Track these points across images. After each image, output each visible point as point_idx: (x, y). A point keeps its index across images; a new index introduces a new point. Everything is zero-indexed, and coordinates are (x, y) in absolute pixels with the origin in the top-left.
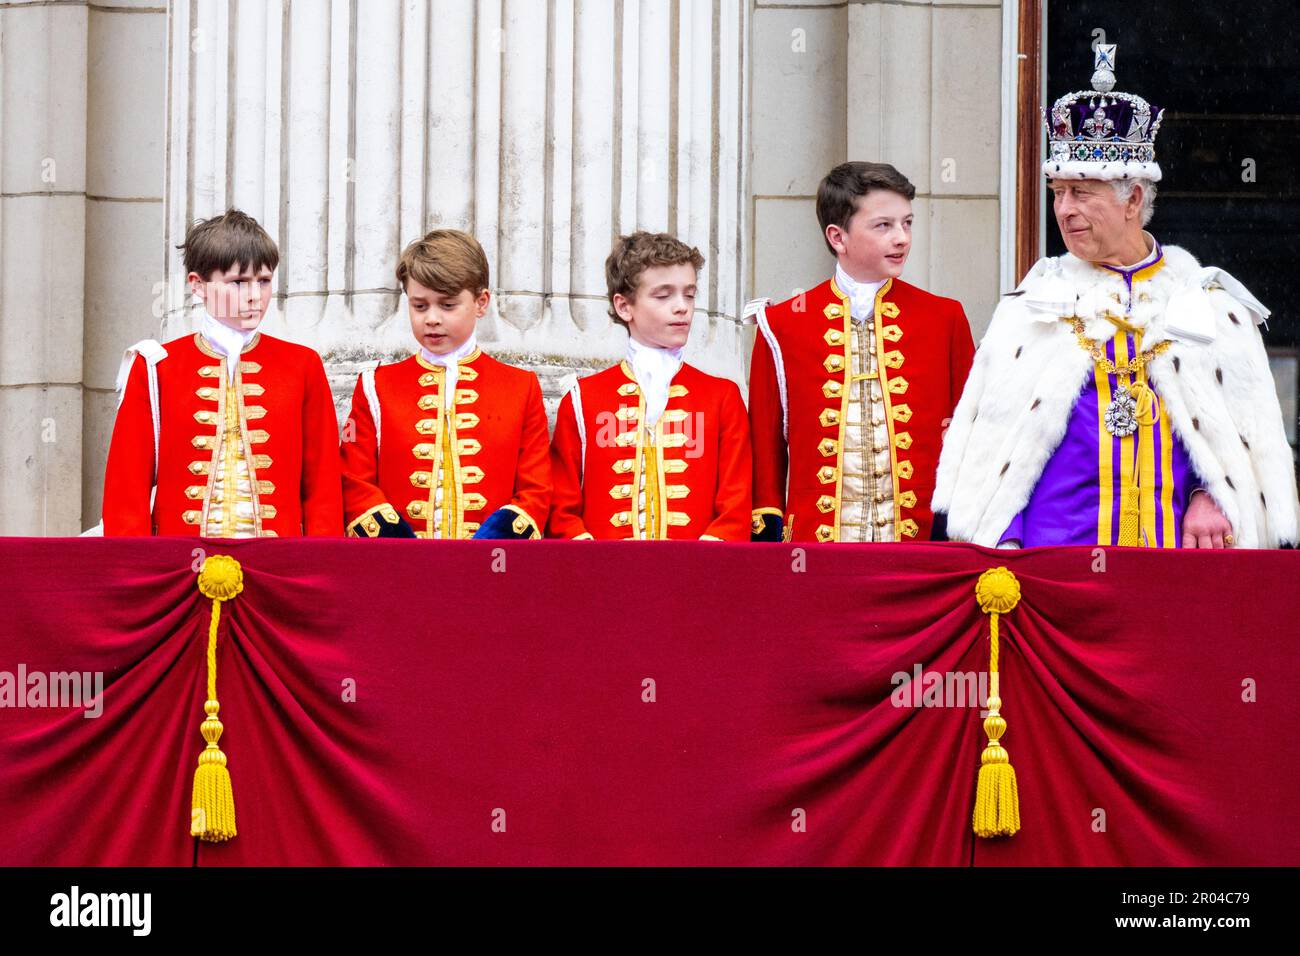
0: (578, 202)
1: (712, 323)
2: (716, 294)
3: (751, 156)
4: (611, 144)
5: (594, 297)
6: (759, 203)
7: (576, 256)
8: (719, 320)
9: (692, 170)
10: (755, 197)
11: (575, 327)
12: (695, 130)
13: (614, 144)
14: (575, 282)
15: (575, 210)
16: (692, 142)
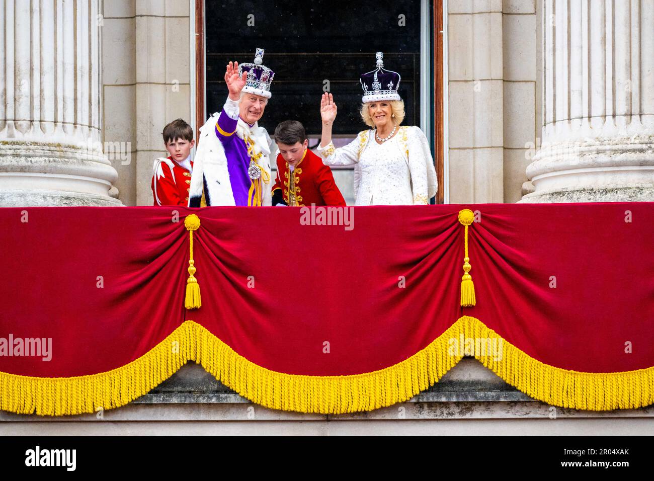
0: (42, 88)
1: (90, 130)
2: (91, 120)
3: (103, 71)
4: (53, 67)
5: (48, 121)
6: (105, 87)
7: (42, 107)
8: (92, 129)
9: (82, 76)
10: (104, 85)
11: (42, 132)
12: (83, 62)
13: (55, 68)
14: (42, 116)
15: (41, 91)
16: (82, 67)
